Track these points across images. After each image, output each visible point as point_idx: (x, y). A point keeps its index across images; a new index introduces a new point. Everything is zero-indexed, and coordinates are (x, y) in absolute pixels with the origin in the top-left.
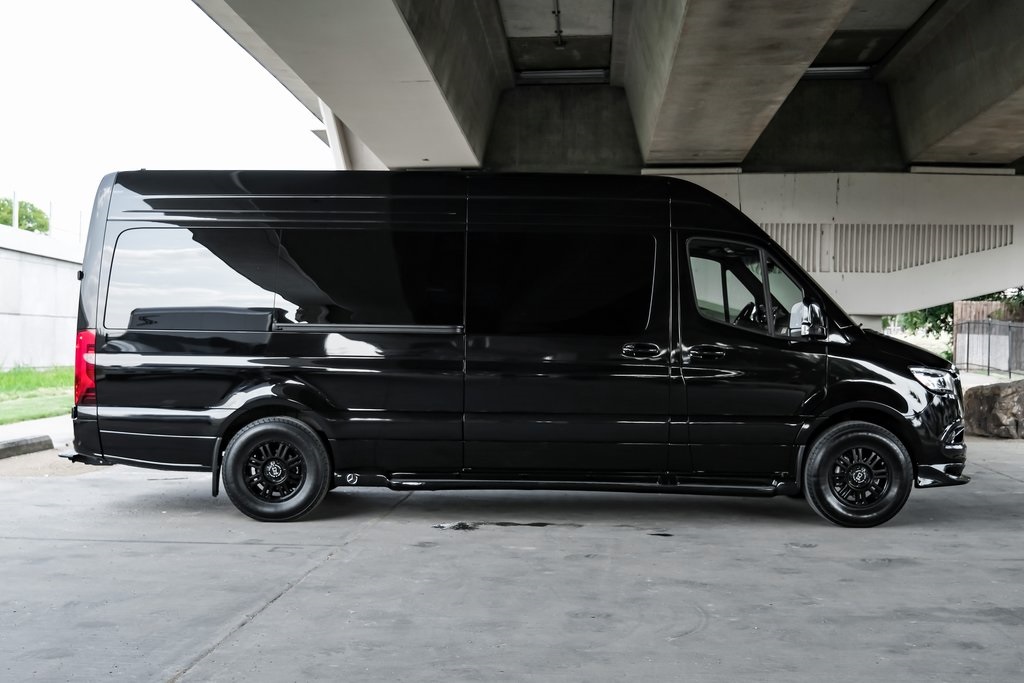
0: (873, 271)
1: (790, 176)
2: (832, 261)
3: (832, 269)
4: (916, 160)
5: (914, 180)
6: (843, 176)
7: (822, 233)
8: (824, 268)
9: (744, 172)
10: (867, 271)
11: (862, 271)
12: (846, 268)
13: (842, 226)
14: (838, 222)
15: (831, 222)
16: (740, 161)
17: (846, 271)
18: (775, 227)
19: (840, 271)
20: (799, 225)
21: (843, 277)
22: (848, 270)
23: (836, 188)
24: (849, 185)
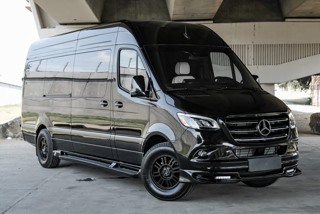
0: (270, 65)
1: (234, 24)
2: (253, 61)
3: (253, 64)
4: (287, 16)
5: (287, 25)
6: (257, 24)
7: (248, 48)
8: (249, 64)
9: (214, 22)
10: (268, 65)
11: (265, 65)
12: (259, 63)
13: (256, 45)
14: (255, 43)
15: (252, 43)
16: (212, 18)
17: (259, 65)
19: (256, 65)
20: (238, 45)
21: (257, 67)
22: (260, 64)
23: (253, 29)
24: (259, 27)
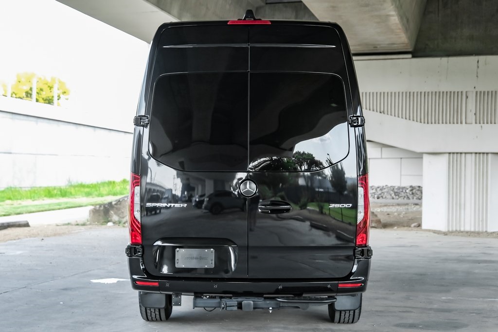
1: (445, 59)
2: (474, 117)
3: (474, 122)
6: (482, 58)
7: (467, 97)
8: (468, 121)
9: (414, 57)
11: (495, 123)
12: (483, 121)
13: (480, 92)
14: (478, 89)
15: (473, 89)
16: (410, 50)
17: (484, 123)
18: (434, 93)
19: (480, 123)
20: (450, 92)
21: (482, 127)
22: (486, 122)
23: (476, 67)
24: (486, 64)
